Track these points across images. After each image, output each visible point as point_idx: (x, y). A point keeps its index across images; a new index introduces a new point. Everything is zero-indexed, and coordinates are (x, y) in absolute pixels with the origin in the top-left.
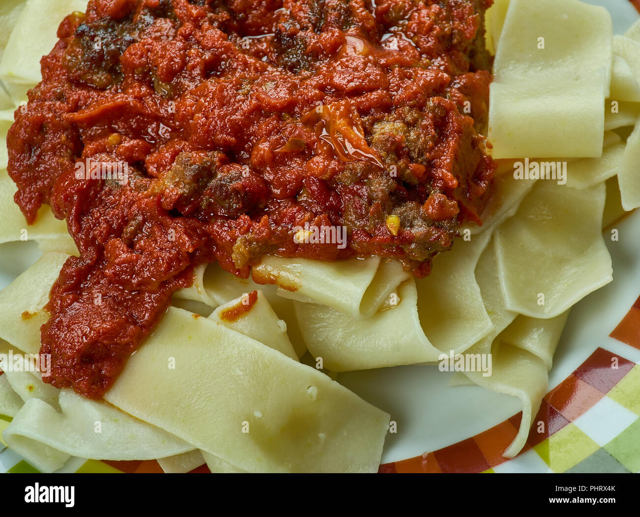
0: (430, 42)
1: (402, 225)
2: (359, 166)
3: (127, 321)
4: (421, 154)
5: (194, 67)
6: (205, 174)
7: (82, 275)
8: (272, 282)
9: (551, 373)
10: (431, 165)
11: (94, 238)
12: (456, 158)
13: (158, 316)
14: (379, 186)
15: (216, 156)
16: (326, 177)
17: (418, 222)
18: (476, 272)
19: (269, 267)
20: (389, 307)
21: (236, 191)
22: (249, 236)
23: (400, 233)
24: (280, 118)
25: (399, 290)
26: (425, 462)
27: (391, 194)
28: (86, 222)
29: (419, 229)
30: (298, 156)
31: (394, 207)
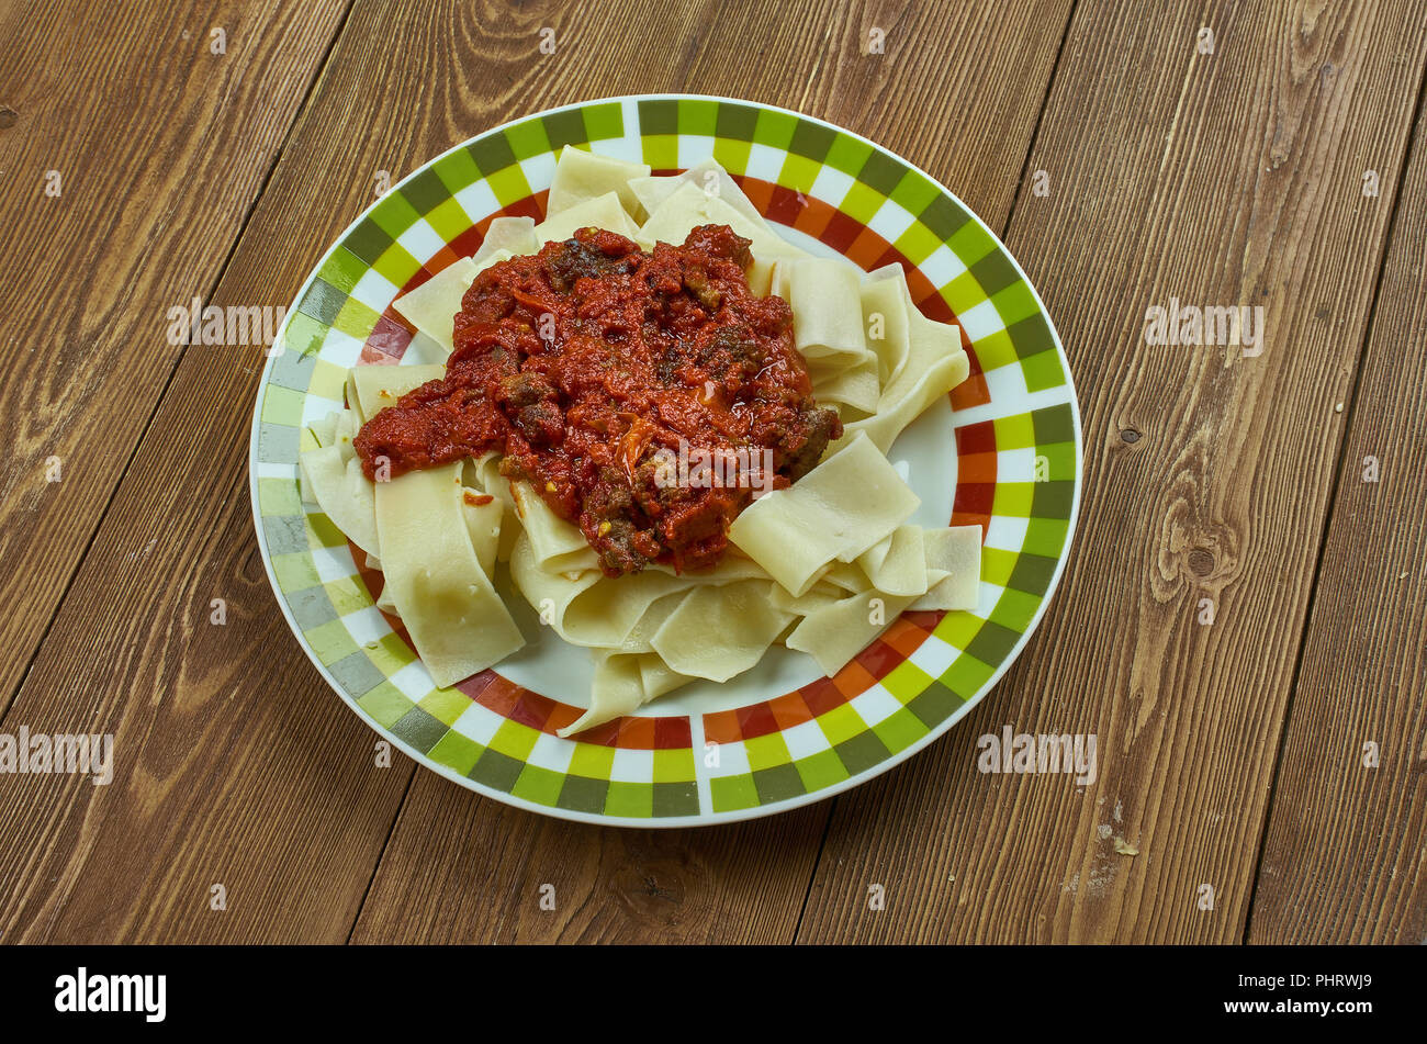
0: (761, 430)
1: (610, 534)
2: (618, 474)
3: (425, 448)
4: (667, 498)
5: (602, 323)
6: (531, 397)
7: (432, 397)
8: (516, 499)
9: (644, 705)
10: (667, 510)
11: (456, 379)
12: (689, 520)
13: (447, 461)
14: (619, 497)
15: (551, 391)
16: (597, 463)
17: (624, 541)
18: (653, 603)
19: (522, 489)
20: (567, 578)
21: (538, 424)
22: (519, 459)
23: (604, 537)
24: (607, 401)
25: (585, 573)
26: (514, 691)
27: (622, 508)
28: (460, 366)
29: (619, 546)
30: (597, 433)
31: (617, 518)
